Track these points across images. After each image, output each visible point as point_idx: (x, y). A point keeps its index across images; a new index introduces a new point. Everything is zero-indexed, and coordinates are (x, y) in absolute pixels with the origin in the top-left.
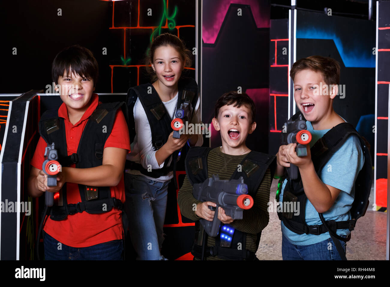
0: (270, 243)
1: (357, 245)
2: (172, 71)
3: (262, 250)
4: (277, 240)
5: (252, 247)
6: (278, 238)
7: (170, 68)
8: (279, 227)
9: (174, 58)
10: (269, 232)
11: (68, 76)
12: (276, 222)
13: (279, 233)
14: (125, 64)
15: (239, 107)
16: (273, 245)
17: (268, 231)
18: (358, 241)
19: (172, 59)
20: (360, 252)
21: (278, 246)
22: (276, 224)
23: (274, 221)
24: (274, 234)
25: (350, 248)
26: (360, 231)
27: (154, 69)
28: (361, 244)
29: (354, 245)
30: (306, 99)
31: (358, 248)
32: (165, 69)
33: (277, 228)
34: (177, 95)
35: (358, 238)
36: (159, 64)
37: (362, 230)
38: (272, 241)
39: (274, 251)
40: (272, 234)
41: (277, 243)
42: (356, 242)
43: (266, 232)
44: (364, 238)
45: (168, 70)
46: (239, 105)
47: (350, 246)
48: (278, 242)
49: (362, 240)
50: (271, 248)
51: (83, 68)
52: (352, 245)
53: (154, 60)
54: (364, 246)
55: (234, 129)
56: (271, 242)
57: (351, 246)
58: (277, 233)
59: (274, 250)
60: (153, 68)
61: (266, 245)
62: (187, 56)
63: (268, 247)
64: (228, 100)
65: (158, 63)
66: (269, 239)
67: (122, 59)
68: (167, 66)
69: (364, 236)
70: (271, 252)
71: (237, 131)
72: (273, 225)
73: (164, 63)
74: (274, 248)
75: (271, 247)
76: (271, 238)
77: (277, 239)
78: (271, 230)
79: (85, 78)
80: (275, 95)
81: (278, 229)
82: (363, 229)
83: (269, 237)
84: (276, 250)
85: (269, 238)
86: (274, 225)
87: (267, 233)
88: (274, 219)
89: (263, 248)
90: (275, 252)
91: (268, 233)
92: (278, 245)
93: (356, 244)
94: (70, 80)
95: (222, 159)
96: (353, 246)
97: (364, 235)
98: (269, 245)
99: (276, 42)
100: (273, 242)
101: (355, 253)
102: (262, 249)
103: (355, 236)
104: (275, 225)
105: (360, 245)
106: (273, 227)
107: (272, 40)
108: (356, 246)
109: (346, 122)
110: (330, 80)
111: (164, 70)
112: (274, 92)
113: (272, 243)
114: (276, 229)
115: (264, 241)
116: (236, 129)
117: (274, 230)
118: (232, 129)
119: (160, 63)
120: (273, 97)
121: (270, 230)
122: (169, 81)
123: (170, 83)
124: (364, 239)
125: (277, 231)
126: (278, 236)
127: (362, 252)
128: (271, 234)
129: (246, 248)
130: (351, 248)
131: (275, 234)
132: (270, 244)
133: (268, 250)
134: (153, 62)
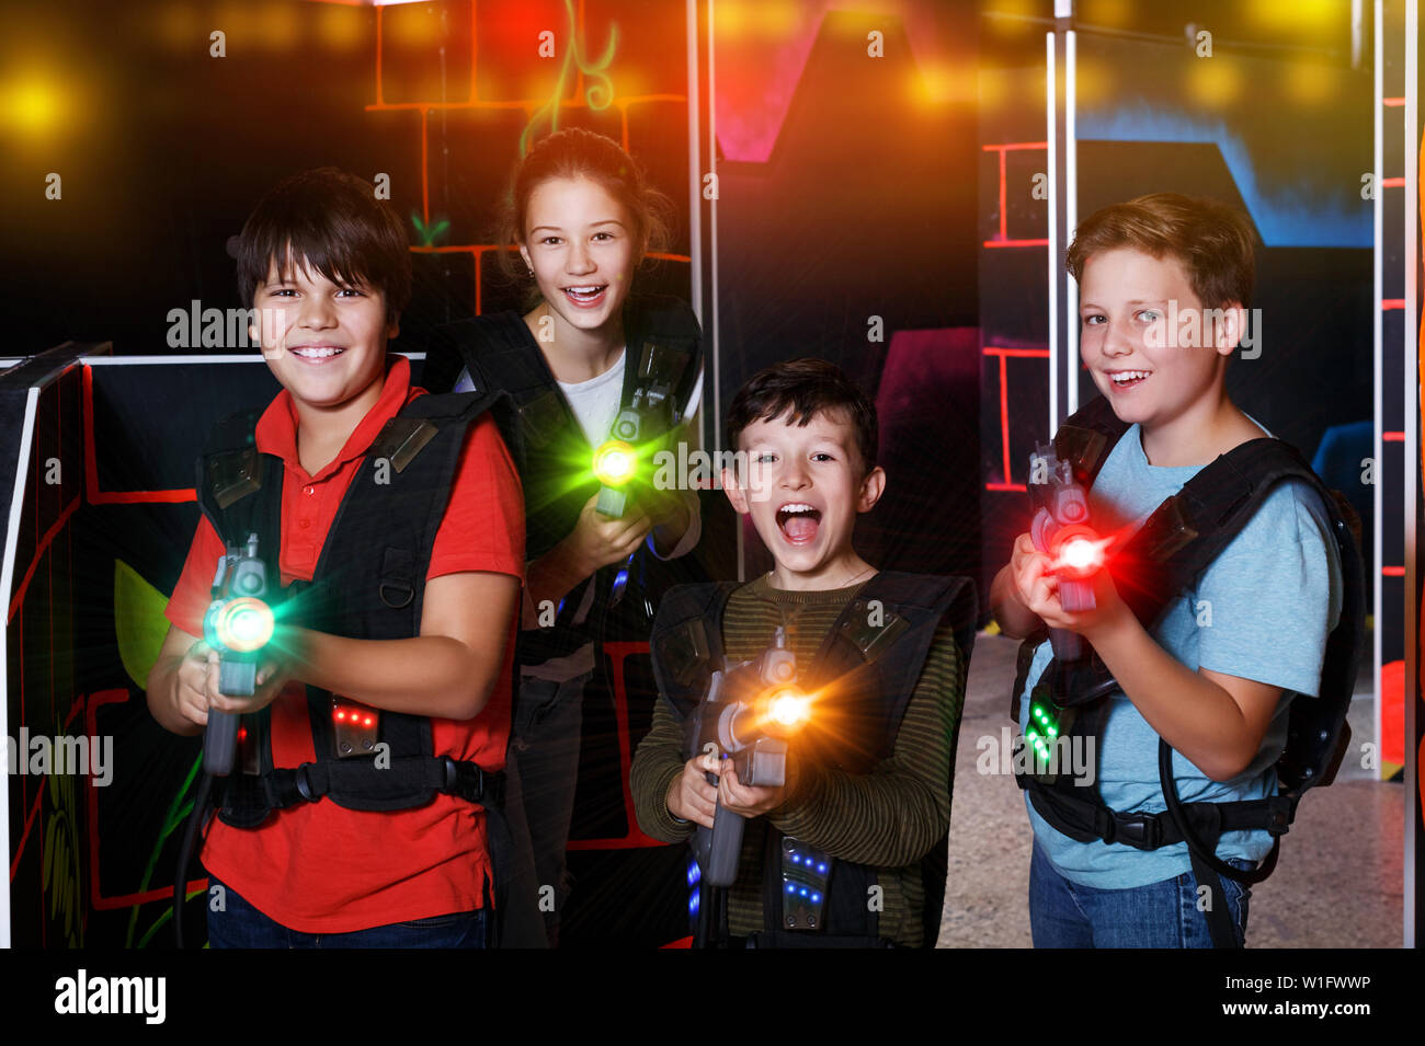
0: (981, 902)
1: (1308, 907)
2: (595, 271)
3: (951, 930)
4: (1011, 893)
5: (906, 930)
6: (1013, 885)
7: (588, 262)
8: (1016, 842)
9: (602, 223)
10: (980, 862)
11: (282, 282)
12: (1007, 826)
13: (1017, 867)
14: (429, 243)
15: (804, 423)
16: (995, 909)
17: (977, 858)
18: (1312, 892)
19: (595, 225)
20: (1318, 932)
21: (1013, 913)
22: (1006, 833)
23: (999, 820)
24: (998, 868)
25: (1282, 919)
26: (1319, 854)
27: (530, 266)
28: (1322, 904)
29: (1297, 907)
30: (1122, 357)
31: (1311, 921)
32: (568, 263)
33: (1008, 846)
34: (621, 361)
35: (1311, 881)
36: (547, 246)
37: (1330, 853)
38: (990, 895)
39: (996, 931)
40: (992, 869)
41: (1008, 904)
42: (1304, 897)
43: (968, 864)
44: (1335, 882)
45: (578, 268)
46: (805, 416)
47: (1282, 912)
48: (1011, 898)
49: (1329, 891)
50: (987, 923)
51: (337, 251)
52: (1289, 909)
53: (528, 232)
54: (1333, 911)
55: (797, 504)
56: (984, 899)
57: (1286, 913)
58: (1011, 865)
59: (997, 928)
60: (528, 258)
61: (969, 910)
62: (653, 215)
63: (974, 918)
64: (767, 398)
65: (544, 241)
66: (979, 887)
67: (417, 223)
68: (577, 251)
69: (1335, 874)
70: (986, 935)
71: (807, 508)
72: (993, 835)
73: (563, 240)
74: (995, 920)
75: (988, 917)
76: (985, 885)
77: (1008, 889)
78: (988, 853)
79: (348, 287)
80: (1003, 354)
81: (1013, 852)
82: (1330, 849)
83: (978, 880)
84: (1005, 927)
85: (981, 884)
86: (998, 837)
87: (972, 868)
88: (999, 812)
89: (957, 923)
90: (1002, 935)
91: (976, 865)
92: (1013, 909)
93: (1305, 903)
94: (292, 293)
95: (772, 609)
96: (1295, 912)
97: (1335, 870)
98: (977, 910)
99: (1003, 155)
100: (993, 900)
101: (1300, 936)
102: (953, 925)
103: (1302, 873)
104: (1002, 836)
105: (1321, 909)
106: (995, 841)
107: (988, 148)
108: (1304, 913)
109: (1271, 436)
110: (1213, 287)
111: (565, 268)
112: (997, 340)
113: (990, 902)
114: (1005, 850)
115: (961, 897)
116: (804, 504)
117: (999, 853)
118: (788, 504)
119: (552, 243)
120: (996, 359)
121: (984, 855)
122: (588, 307)
123: (593, 318)
124: (1334, 887)
125: (1008, 857)
126: (1014, 879)
127: (1325, 935)
128: (987, 871)
129: (882, 932)
130: (1286, 919)
131: (1003, 871)
132: (983, 908)
133: (974, 928)
134: (524, 239)
